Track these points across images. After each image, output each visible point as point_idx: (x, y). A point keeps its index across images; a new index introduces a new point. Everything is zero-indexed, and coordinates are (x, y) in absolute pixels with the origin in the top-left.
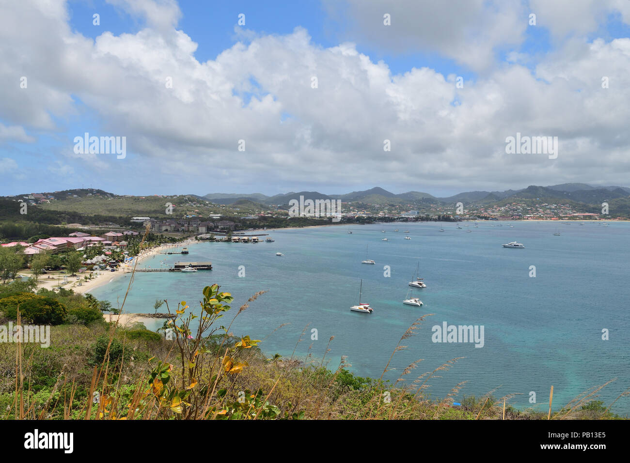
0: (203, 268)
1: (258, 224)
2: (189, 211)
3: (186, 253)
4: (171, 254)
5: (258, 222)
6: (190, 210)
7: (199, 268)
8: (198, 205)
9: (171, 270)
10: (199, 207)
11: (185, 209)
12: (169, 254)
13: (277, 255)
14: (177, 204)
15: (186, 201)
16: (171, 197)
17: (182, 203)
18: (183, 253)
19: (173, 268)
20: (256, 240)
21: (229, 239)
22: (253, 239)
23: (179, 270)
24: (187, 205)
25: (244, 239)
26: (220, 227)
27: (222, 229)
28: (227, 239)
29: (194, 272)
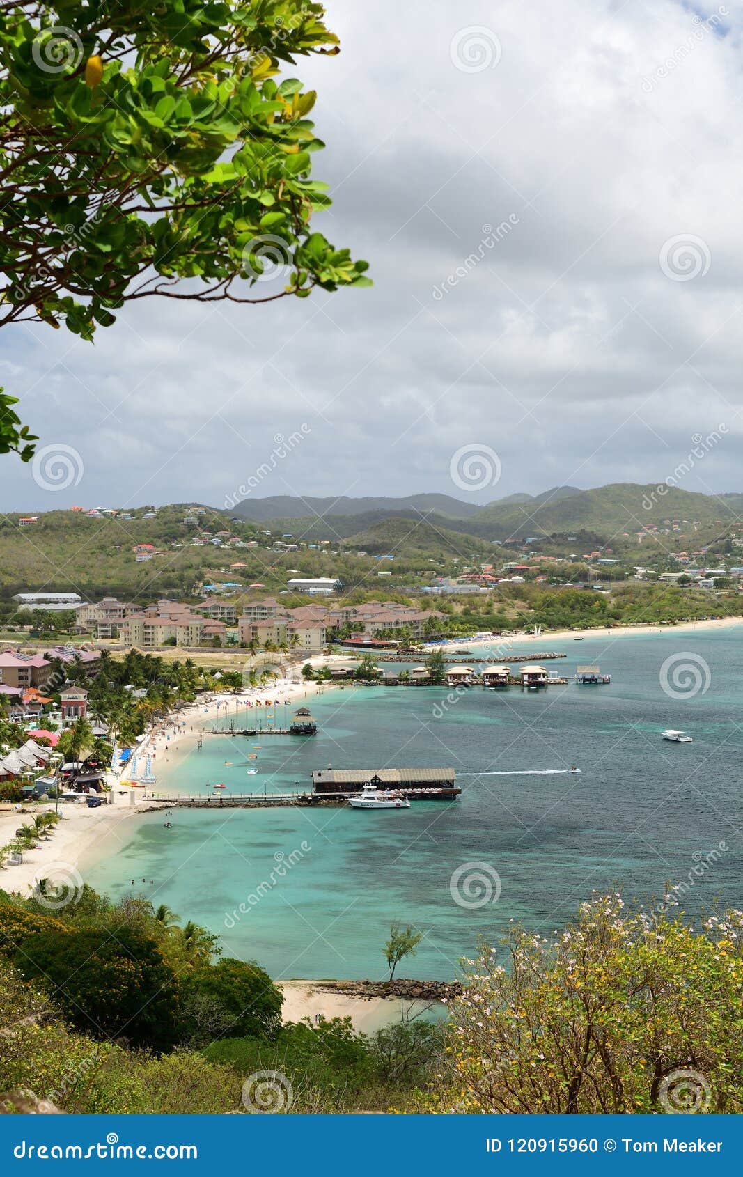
0: (426, 791)
1: (495, 612)
2: (209, 566)
3: (309, 731)
4: (254, 734)
5: (497, 606)
6: (215, 561)
7: (409, 791)
8: (241, 544)
9: (304, 802)
10: (242, 550)
11: (197, 560)
12: (245, 734)
13: (666, 739)
14: (159, 542)
15: (191, 527)
16: (132, 512)
17: (175, 536)
18: (296, 731)
19: (310, 792)
20: (541, 679)
21: (433, 673)
22: (531, 675)
23: (340, 802)
24: (197, 543)
25: (496, 675)
26: (369, 628)
27: (380, 635)
28: (427, 675)
29: (398, 808)
